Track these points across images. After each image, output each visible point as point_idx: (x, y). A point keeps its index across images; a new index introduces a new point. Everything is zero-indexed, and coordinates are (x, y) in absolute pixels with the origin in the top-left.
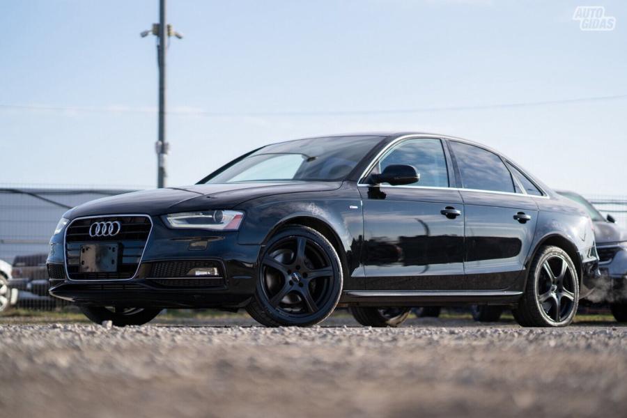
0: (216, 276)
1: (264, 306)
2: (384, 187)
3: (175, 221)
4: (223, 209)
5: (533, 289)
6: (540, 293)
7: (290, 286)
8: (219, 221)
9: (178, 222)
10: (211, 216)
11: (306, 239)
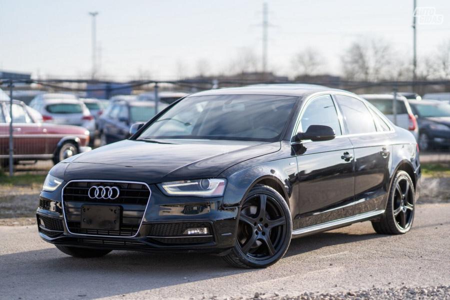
0: (206, 235)
1: (238, 253)
2: (305, 142)
3: (170, 189)
4: (209, 178)
5: (391, 207)
6: (395, 209)
7: (256, 236)
8: (206, 188)
9: (173, 189)
10: (197, 183)
11: (266, 196)
